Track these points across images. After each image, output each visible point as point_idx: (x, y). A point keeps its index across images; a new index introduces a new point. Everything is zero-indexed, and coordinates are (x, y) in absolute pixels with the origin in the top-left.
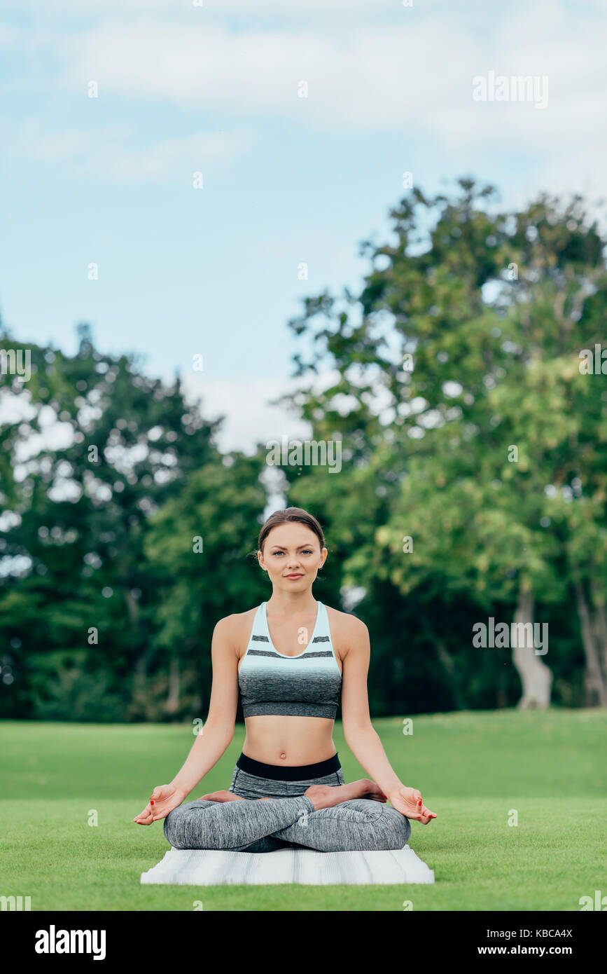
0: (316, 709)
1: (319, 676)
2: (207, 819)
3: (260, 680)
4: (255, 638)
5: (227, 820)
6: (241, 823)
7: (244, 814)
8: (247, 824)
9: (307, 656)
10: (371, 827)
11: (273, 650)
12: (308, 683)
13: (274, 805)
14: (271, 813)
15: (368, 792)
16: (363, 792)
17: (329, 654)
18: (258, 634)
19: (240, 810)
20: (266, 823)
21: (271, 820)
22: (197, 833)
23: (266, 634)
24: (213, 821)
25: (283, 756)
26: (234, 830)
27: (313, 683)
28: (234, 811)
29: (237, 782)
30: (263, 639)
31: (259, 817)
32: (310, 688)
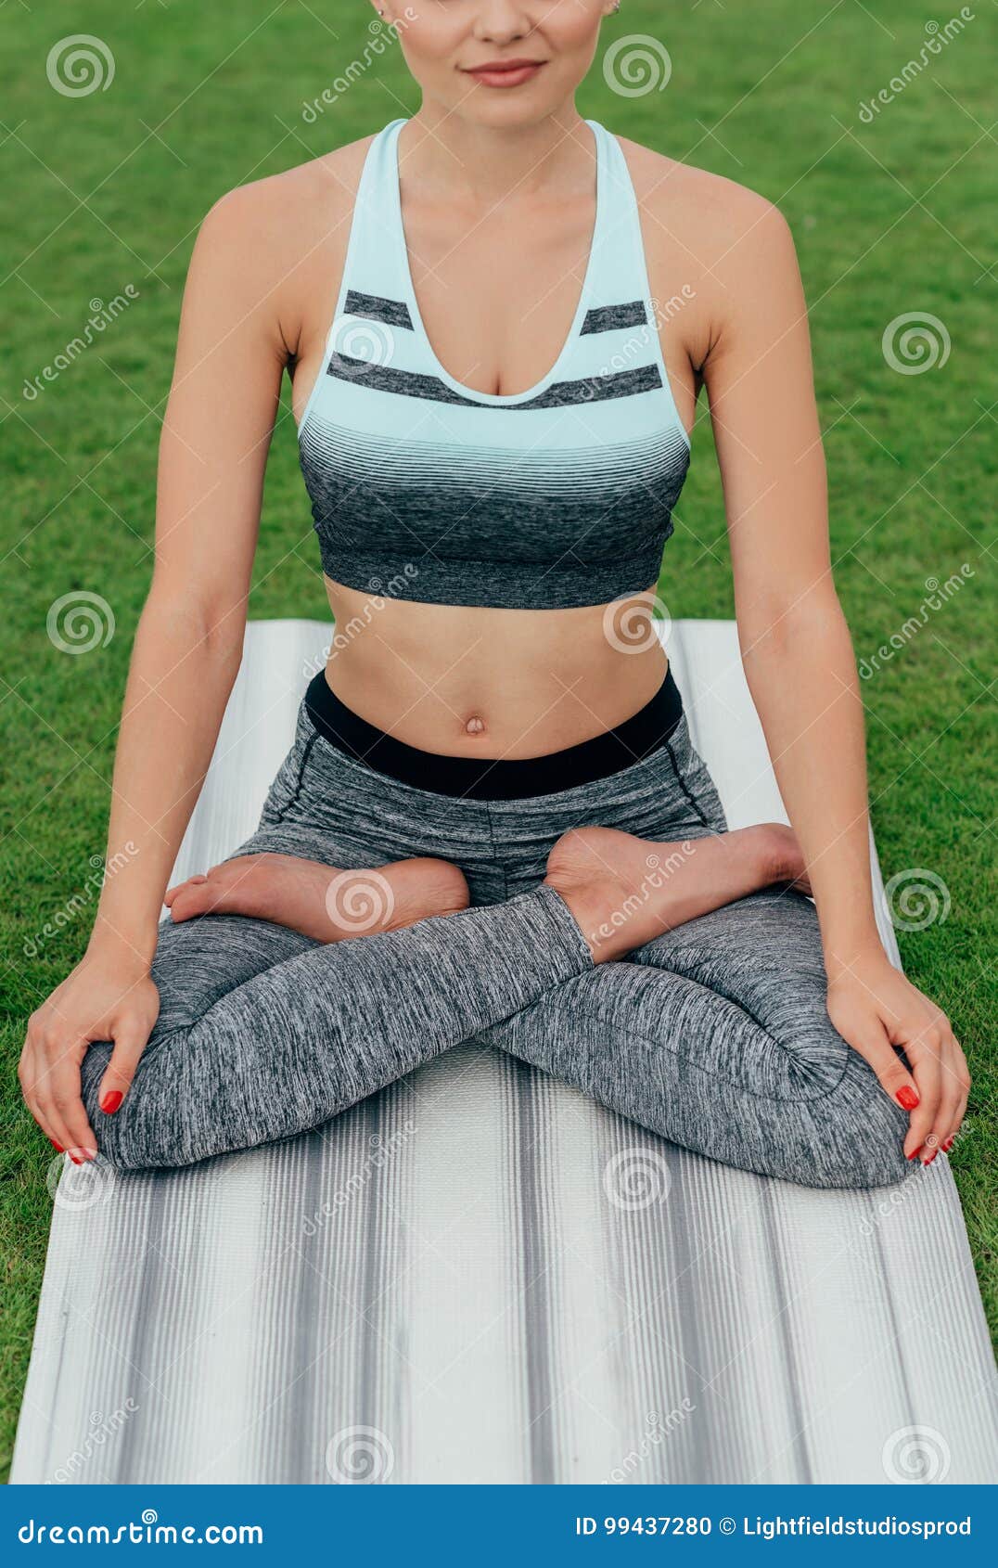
0: (593, 581)
1: (607, 482)
2: (200, 1086)
3: (385, 497)
4: (359, 304)
5: (275, 1070)
6: (328, 1067)
7: (336, 1031)
8: (349, 1064)
9: (563, 394)
10: (806, 1118)
11: (429, 366)
12: (567, 510)
13: (446, 958)
14: (435, 1001)
15: (783, 878)
16: (767, 875)
17: (646, 379)
18: (365, 290)
19: (323, 1016)
20: (416, 1040)
21: (434, 1026)
22: (165, 1142)
23: (399, 290)
24: (222, 1088)
25: (472, 725)
26: (301, 1098)
27: (588, 510)
28: (300, 1029)
29: (308, 770)
30: (391, 312)
31: (394, 1026)
32: (576, 528)
